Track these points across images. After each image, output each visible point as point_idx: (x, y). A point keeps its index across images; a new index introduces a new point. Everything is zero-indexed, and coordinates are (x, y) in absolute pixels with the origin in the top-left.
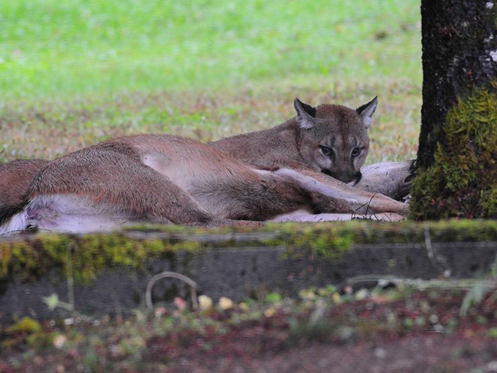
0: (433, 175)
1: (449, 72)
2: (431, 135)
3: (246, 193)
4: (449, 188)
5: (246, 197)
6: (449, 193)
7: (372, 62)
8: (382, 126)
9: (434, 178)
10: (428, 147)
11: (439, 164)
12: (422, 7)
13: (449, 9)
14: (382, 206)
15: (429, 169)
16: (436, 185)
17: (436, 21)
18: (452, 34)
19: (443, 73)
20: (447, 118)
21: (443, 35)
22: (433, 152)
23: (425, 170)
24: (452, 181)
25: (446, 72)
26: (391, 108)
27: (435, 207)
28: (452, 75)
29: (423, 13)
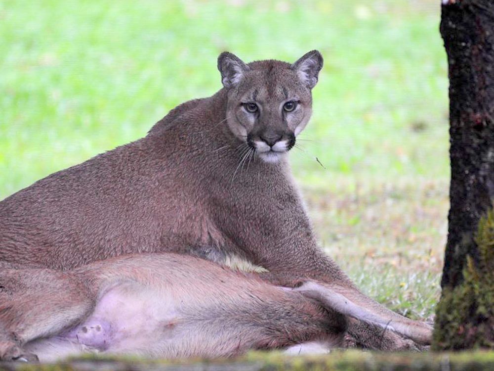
0: (462, 296)
1: (482, 169)
2: (460, 247)
3: (265, 317)
4: (481, 314)
5: (265, 321)
6: (481, 319)
7: (405, 158)
8: (412, 238)
9: (462, 300)
10: (456, 262)
11: (470, 283)
12: (450, 89)
13: (483, 91)
14: (420, 337)
15: (456, 289)
16: (465, 308)
17: (467, 106)
18: (487, 122)
19: (475, 170)
20: (480, 226)
21: (476, 123)
22: (461, 268)
23: (452, 291)
24: (484, 305)
25: (478, 169)
26: (425, 215)
27: (463, 336)
28: (486, 173)
29: (451, 96)
